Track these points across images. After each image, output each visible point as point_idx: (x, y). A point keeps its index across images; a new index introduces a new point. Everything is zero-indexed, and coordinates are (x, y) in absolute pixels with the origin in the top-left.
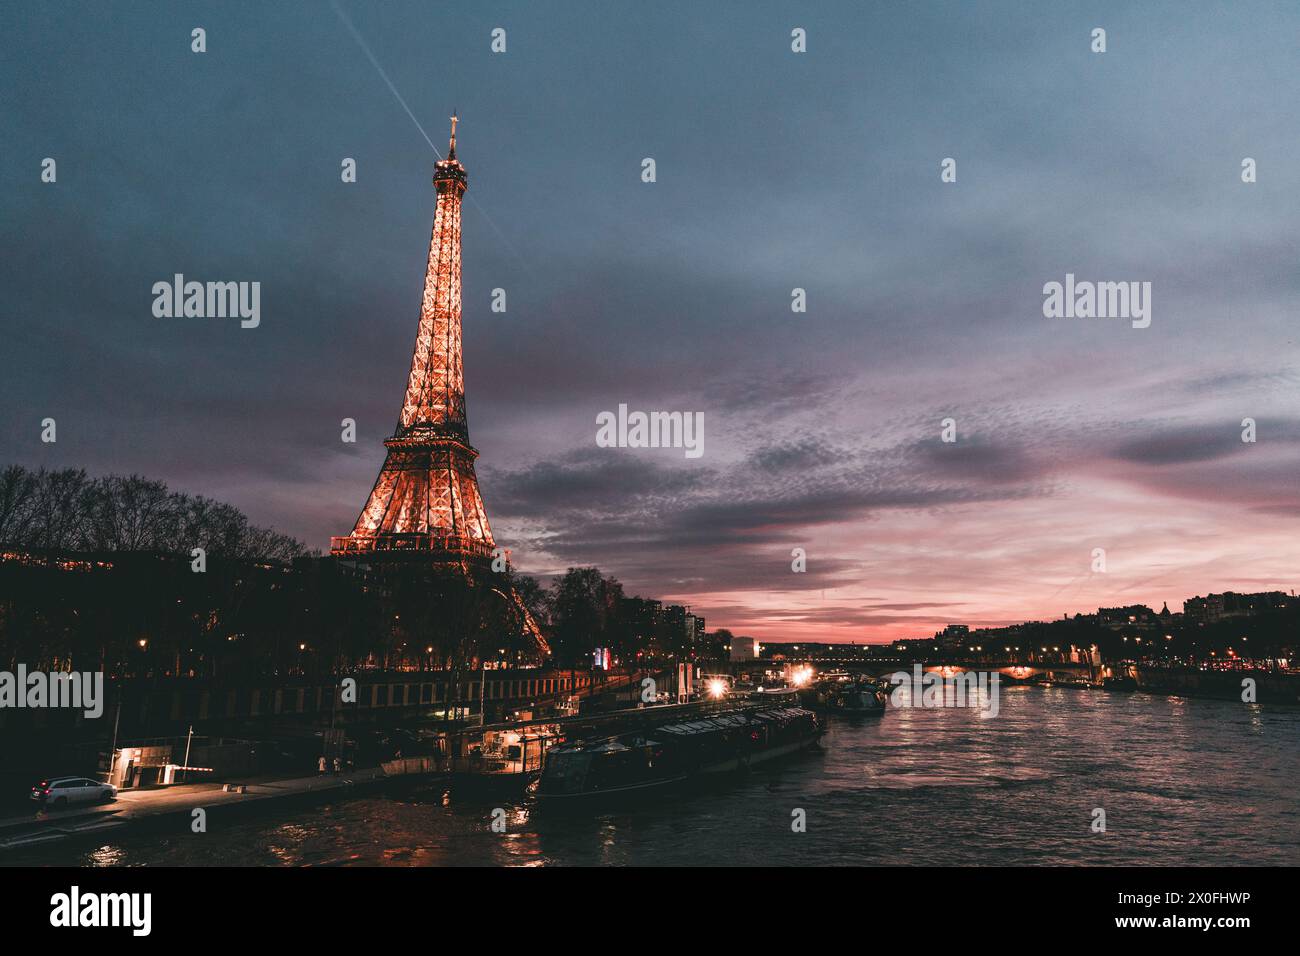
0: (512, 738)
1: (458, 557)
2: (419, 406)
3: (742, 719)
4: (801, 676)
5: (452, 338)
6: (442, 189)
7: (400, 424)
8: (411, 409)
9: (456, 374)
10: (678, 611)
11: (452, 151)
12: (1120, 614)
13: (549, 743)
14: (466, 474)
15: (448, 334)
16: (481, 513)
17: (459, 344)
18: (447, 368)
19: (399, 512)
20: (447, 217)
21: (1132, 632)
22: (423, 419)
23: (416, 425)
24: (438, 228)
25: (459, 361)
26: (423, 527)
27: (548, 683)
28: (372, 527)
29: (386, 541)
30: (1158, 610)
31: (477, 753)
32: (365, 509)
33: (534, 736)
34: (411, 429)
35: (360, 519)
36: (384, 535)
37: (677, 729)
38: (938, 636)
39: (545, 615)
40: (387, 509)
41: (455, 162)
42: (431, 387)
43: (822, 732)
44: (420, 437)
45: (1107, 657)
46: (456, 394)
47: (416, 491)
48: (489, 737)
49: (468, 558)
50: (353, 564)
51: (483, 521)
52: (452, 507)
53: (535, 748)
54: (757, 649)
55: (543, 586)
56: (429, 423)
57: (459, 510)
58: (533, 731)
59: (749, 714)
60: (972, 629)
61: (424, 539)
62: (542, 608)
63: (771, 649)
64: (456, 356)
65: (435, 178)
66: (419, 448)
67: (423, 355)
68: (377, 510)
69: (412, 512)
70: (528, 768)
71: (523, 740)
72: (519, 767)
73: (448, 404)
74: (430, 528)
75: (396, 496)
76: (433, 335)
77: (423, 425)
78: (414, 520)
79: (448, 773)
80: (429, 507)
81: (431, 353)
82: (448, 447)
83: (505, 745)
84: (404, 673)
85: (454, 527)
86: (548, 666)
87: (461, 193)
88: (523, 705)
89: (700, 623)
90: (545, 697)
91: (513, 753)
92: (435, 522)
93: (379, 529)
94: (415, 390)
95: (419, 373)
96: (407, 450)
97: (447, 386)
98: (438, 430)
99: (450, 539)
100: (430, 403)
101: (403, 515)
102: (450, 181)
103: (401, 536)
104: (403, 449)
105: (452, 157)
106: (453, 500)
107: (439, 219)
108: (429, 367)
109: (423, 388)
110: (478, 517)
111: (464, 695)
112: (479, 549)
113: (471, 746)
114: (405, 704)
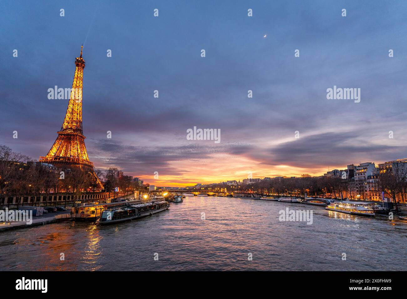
0: (93, 209)
1: (79, 164)
2: (68, 123)
3: (151, 204)
4: (165, 194)
5: (79, 106)
6: (78, 65)
7: (62, 128)
8: (66, 124)
9: (80, 116)
10: (136, 179)
11: (81, 55)
12: (231, 182)
13: (103, 210)
14: (82, 143)
15: (78, 105)
16: (86, 153)
17: (81, 108)
18: (77, 114)
19: (61, 151)
20: (78, 73)
21: (233, 186)
22: (70, 127)
23: (67, 129)
24: (76, 76)
25: (81, 113)
26: (68, 155)
27: (103, 195)
28: (53, 154)
29: (57, 159)
30: (238, 182)
31: (83, 212)
32: (51, 149)
33: (99, 208)
34: (66, 129)
35: (49, 152)
36: (56, 157)
37: (136, 206)
38: (195, 186)
39: (103, 179)
40: (58, 150)
41: (82, 59)
42: (72, 119)
43: (169, 206)
44: (69, 132)
45: (228, 190)
46: (80, 121)
47: (67, 146)
48: (86, 209)
49: (82, 164)
50: (47, 164)
51: (86, 155)
52: (77, 151)
53: (99, 211)
54: (155, 188)
55: (102, 172)
56: (71, 128)
57: (79, 151)
58: (99, 207)
59: (153, 202)
60: (202, 184)
61: (69, 159)
62: (102, 177)
63: (159, 188)
64: (80, 111)
65: (76, 62)
66: (68, 135)
67: (70, 110)
68: (54, 150)
69: (65, 151)
70: (97, 216)
71: (96, 209)
72: (94, 216)
73: (77, 124)
74: (70, 156)
75: (61, 147)
76: (73, 105)
77: (69, 128)
78: (66, 153)
79: (74, 218)
80: (71, 150)
81: (73, 110)
82: (77, 135)
83: (91, 210)
84: (61, 193)
85: (78, 156)
86: (103, 191)
87: (83, 67)
88: (96, 200)
89: (142, 182)
90: (102, 199)
91: (93, 212)
92: (72, 154)
93: (55, 155)
94: (67, 119)
95: (69, 115)
96: (64, 135)
97: (77, 119)
98: (74, 130)
99: (77, 159)
100: (72, 123)
101: (63, 152)
102: (80, 64)
103: (62, 157)
104: (63, 134)
105: (81, 57)
106: (78, 149)
107: (76, 73)
108: (72, 113)
109: (70, 119)
110: (85, 154)
111: (79, 198)
112: (85, 162)
113: (81, 211)
114: (62, 200)
